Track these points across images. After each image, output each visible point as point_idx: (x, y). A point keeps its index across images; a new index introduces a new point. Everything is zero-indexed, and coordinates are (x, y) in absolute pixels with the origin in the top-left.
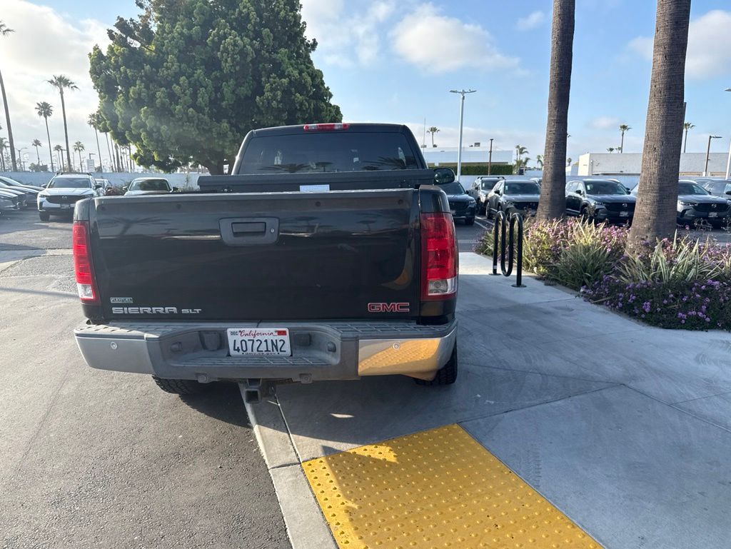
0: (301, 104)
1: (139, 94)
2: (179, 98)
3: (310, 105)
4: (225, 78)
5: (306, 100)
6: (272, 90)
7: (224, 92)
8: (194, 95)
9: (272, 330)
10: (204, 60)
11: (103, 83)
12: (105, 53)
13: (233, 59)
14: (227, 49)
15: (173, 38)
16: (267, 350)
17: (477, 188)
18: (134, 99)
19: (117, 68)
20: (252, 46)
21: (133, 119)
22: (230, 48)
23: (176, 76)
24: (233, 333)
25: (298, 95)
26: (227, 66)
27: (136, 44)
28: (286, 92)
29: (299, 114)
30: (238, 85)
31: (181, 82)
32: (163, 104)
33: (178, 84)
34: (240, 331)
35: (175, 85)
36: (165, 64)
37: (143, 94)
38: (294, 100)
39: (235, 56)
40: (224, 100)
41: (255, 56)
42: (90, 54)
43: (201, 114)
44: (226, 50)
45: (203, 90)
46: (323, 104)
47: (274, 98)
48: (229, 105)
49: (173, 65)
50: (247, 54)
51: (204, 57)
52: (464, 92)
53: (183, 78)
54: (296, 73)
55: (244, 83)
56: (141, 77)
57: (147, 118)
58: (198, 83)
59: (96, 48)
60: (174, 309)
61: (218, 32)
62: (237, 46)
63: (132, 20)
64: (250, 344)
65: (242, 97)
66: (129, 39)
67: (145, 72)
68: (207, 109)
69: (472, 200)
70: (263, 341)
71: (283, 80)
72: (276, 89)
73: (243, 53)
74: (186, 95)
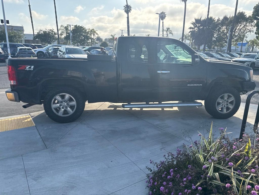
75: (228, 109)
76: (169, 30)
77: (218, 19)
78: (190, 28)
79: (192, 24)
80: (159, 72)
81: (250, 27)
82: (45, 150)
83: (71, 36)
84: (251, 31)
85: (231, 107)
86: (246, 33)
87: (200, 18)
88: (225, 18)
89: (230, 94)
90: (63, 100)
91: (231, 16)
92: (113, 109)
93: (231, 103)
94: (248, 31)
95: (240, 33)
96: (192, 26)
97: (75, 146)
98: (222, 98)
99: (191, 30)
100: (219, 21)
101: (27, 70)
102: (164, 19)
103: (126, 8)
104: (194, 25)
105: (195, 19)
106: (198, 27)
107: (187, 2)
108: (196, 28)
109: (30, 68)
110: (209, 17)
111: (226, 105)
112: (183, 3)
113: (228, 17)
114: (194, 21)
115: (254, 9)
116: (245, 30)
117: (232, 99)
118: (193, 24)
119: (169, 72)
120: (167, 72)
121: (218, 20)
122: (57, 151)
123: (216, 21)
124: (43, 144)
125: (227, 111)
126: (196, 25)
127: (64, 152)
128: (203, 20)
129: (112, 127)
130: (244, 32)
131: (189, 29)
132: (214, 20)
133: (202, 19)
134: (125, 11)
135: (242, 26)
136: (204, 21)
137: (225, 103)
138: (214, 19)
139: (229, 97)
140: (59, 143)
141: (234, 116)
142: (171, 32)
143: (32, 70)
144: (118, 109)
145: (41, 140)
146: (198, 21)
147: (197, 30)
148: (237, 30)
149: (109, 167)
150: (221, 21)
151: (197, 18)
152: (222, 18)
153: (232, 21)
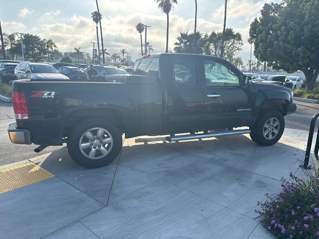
2: (279, 37)
4: (306, 24)
7: (305, 31)
8: (287, 35)
12: (259, 21)
13: (310, 13)
14: (307, 8)
23: (281, 26)
26: (306, 17)
31: (282, 29)
33: (281, 31)
35: (278, 31)
39: (312, 11)
45: (292, 32)
48: (306, 38)
49: (280, 22)
53: (283, 27)
63: (272, 3)
74: (282, 36)
75: (273, 134)
76: (148, 45)
77: (205, 34)
78: (176, 44)
79: (178, 39)
80: (209, 96)
81: (238, 45)
82: (106, 209)
83: (24, 48)
84: (239, 49)
85: (276, 132)
86: (234, 51)
87: (186, 33)
89: (276, 119)
90: (95, 136)
91: (219, 32)
92: (143, 143)
93: (276, 127)
94: (236, 49)
95: (229, 51)
96: (178, 42)
97: (140, 197)
98: (269, 123)
99: (177, 46)
100: (208, 37)
101: (44, 98)
102: (142, 32)
103: (94, 15)
104: (180, 41)
105: (181, 34)
106: (185, 43)
107: (169, 14)
108: (182, 45)
109: (50, 94)
110: (196, 32)
111: (271, 131)
112: (165, 14)
113: (216, 33)
114: (180, 36)
115: (251, 26)
116: (233, 48)
117: (277, 123)
118: (179, 39)
119: (220, 95)
120: (217, 96)
121: (206, 36)
122: (123, 207)
124: (94, 200)
125: (272, 137)
126: (183, 41)
127: (135, 208)
128: (189, 35)
129: (163, 167)
130: (232, 50)
131: (174, 45)
132: (201, 36)
134: (94, 20)
135: (230, 43)
136: (191, 36)
137: (270, 127)
138: (201, 34)
139: (274, 121)
140: (116, 196)
141: (279, 142)
142: (151, 48)
143: (53, 97)
144: (149, 143)
145: (85, 195)
146: (184, 36)
147: (183, 46)
148: (225, 48)
149: (206, 218)
150: (209, 38)
151: (183, 32)
152: (210, 34)
153: (221, 38)
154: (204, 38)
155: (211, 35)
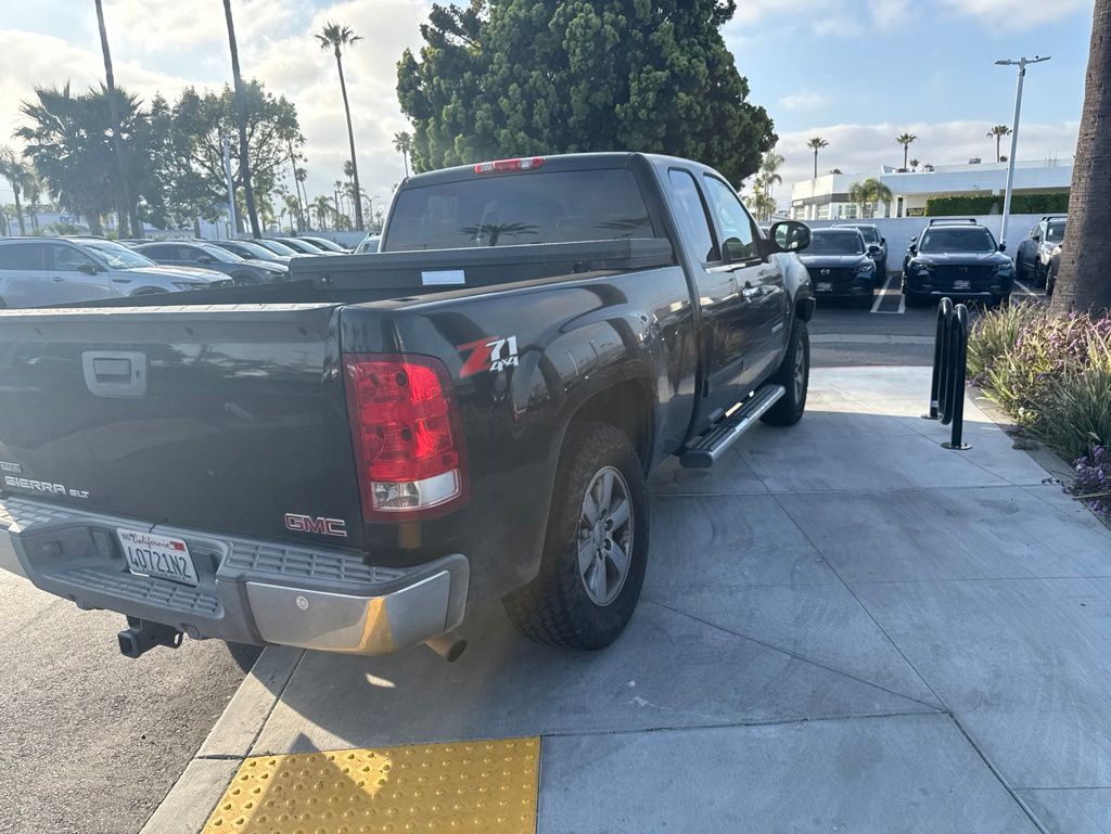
0: (689, 108)
1: (455, 116)
2: (508, 117)
3: (703, 109)
4: (573, 80)
5: (698, 103)
6: (641, 92)
7: (572, 102)
8: (528, 113)
9: (168, 540)
10: (548, 54)
11: (412, 103)
12: (419, 59)
13: (584, 49)
14: (575, 34)
15: (504, 26)
16: (169, 571)
17: (1037, 239)
18: (448, 124)
19: (429, 79)
20: (614, 24)
21: (446, 154)
22: (579, 32)
23: (505, 83)
24: (125, 537)
25: (682, 95)
26: (575, 60)
27: (457, 41)
28: (665, 92)
29: (685, 126)
30: (594, 88)
31: (510, 93)
32: (485, 128)
33: (507, 96)
34: (131, 535)
35: (502, 98)
36: (490, 67)
37: (459, 116)
38: (676, 104)
39: (588, 44)
40: (572, 115)
41: (619, 40)
42: (399, 63)
43: (535, 141)
44: (573, 36)
45: (541, 102)
46: (730, 107)
47: (643, 104)
48: (579, 122)
49: (500, 68)
50: (605, 39)
51: (549, 50)
52: (1024, 61)
53: (514, 86)
54: (683, 61)
55: (602, 85)
56: (458, 90)
57: (462, 151)
58: (534, 92)
59: (407, 54)
60: (62, 488)
61: (564, 10)
62: (590, 28)
63: (452, 7)
64: (147, 555)
65: (600, 107)
66: (449, 36)
67: (464, 81)
68: (546, 132)
69: (1007, 262)
70: (161, 555)
71: (660, 73)
72: (647, 89)
73: (599, 38)
74: (516, 112)
77: (155, 99)
78: (26, 133)
79: (28, 112)
86: (277, 163)
87: (61, 91)
88: (190, 98)
91: (210, 94)
96: (33, 124)
99: (34, 142)
100: (167, 108)
104: (40, 121)
105: (41, 94)
106: (69, 131)
108: (56, 137)
113: (202, 97)
114: (36, 101)
118: (32, 112)
121: (159, 105)
123: (146, 107)
126: (54, 121)
128: (82, 99)
131: (21, 138)
132: (136, 101)
133: (75, 93)
136: (90, 102)
138: (132, 99)
146: (53, 106)
147: (62, 142)
150: (174, 112)
151: (46, 87)
152: (180, 98)
153: (222, 115)
154: (155, 112)
155: (182, 104)
